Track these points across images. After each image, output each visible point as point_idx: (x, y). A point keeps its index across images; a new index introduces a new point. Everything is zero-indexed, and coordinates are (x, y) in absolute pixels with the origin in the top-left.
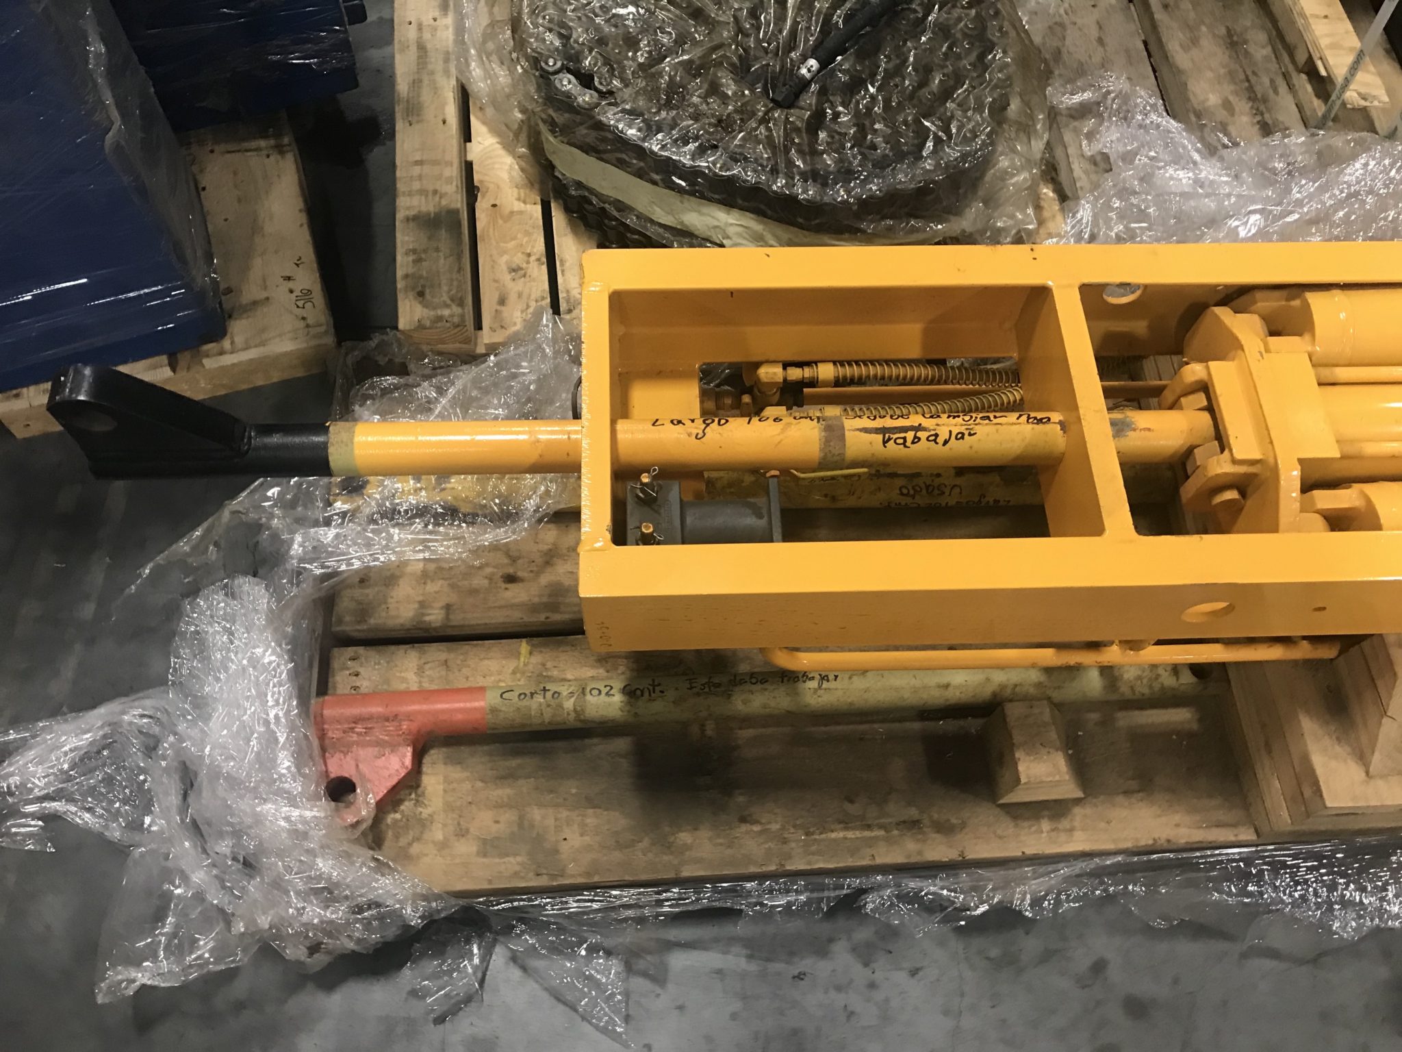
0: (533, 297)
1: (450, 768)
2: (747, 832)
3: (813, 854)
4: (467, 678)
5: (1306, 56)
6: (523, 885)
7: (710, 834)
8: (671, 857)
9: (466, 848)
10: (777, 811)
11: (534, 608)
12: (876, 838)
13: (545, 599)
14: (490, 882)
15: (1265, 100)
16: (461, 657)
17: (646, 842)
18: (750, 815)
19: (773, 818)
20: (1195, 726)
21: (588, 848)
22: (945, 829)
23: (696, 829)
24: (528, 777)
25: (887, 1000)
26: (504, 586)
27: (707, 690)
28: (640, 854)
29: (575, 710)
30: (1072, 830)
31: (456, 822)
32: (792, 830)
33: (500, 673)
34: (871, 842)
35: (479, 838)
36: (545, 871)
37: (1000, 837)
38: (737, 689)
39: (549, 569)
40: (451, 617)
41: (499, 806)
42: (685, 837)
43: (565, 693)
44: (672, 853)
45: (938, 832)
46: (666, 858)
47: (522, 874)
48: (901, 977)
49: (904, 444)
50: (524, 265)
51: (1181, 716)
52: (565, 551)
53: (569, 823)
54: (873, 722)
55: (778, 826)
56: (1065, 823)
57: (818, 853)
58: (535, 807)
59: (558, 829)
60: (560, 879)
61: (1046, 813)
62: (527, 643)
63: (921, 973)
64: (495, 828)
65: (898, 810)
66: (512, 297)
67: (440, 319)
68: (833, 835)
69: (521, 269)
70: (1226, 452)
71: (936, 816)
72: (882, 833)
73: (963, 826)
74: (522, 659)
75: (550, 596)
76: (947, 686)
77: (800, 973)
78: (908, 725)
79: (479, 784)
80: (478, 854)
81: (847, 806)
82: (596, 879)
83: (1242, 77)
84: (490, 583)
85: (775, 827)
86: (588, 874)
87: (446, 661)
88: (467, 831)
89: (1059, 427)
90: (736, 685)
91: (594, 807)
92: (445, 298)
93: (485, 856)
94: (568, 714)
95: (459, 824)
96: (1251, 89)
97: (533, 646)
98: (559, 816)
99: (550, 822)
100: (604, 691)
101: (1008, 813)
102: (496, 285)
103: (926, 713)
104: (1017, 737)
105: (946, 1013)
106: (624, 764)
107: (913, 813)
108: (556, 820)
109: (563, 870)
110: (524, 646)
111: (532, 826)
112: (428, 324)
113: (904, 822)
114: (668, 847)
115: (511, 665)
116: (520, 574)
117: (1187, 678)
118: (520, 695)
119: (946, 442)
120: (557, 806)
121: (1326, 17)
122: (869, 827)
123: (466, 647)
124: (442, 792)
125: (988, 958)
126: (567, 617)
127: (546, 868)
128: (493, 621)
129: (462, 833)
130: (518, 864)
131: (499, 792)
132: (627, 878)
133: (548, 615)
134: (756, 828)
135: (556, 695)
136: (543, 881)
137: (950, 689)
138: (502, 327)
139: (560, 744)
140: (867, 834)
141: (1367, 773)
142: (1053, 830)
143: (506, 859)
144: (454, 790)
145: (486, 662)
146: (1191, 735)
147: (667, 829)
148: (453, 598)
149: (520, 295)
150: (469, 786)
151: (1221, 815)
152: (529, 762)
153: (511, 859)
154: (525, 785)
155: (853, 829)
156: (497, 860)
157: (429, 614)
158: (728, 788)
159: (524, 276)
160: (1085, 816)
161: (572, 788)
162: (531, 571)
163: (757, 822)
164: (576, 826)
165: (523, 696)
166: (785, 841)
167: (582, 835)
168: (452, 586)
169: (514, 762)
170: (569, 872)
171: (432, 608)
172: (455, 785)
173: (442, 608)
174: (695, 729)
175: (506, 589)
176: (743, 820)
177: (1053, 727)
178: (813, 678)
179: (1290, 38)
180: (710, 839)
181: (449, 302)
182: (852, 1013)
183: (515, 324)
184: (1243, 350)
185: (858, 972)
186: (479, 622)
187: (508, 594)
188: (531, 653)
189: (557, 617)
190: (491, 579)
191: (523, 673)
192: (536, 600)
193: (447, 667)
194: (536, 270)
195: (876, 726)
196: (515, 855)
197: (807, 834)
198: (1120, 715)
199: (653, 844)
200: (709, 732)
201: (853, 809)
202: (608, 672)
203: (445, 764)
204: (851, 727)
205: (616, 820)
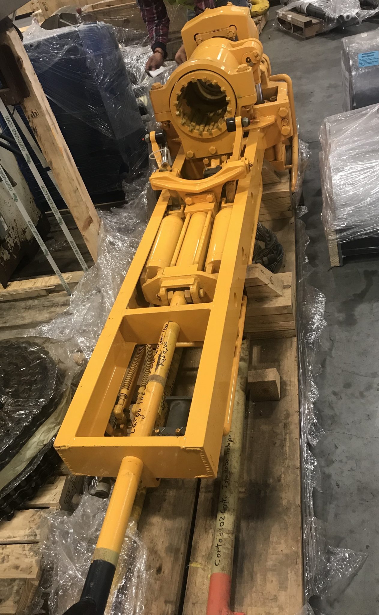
0: (21, 552)
1: (245, 603)
2: (284, 479)
3: (294, 457)
4: (203, 593)
5: (45, 291)
6: (301, 570)
7: (284, 493)
8: (292, 508)
9: (282, 597)
10: (277, 468)
11: (176, 559)
12: (289, 437)
13: (173, 555)
14: (299, 585)
15: (54, 304)
16: (192, 596)
17: (285, 517)
18: (278, 478)
19: (279, 470)
20: (259, 347)
21: (286, 541)
22: (288, 416)
23: (282, 498)
24: (253, 566)
25: (347, 457)
26: (162, 574)
27: (228, 481)
28: (291, 520)
29: (228, 534)
30: (290, 381)
31: (271, 601)
32: (285, 464)
33: (203, 577)
34: (291, 439)
35: (279, 590)
36: (295, 560)
37: (292, 400)
38: (229, 470)
39: (159, 552)
40: (172, 600)
41: (265, 580)
42: (284, 502)
43: (220, 537)
44: (290, 508)
45: (288, 418)
46: (292, 510)
47: (296, 570)
48: (338, 451)
49: (164, 360)
50: (3, 555)
51: (255, 350)
52: (152, 545)
53: (274, 549)
54: (246, 434)
55: (283, 468)
56: (288, 383)
57: (294, 455)
58: (267, 563)
59: (277, 554)
60: (299, 554)
61: (284, 387)
62: (192, 563)
63: (337, 445)
64: (275, 583)
65: (280, 429)
66: (17, 562)
67: (18, 592)
68: (287, 450)
69: (4, 557)
70: (190, 286)
71: (283, 418)
72: (288, 435)
73: (287, 410)
74: (199, 566)
75: (171, 552)
76: (238, 403)
77: (337, 485)
78: (249, 423)
79: (254, 589)
80: (285, 591)
81: (277, 445)
82: (299, 538)
83: (43, 308)
84: (159, 580)
85: (283, 470)
86: (297, 541)
87: (193, 603)
88: (275, 596)
89: (170, 323)
90: (228, 470)
91: (269, 537)
92: (7, 589)
93: (287, 588)
94: (229, 537)
95: (271, 600)
96: (48, 307)
97: (193, 561)
98: (272, 553)
99: (274, 557)
100: (222, 520)
101: (283, 397)
102: (7, 570)
103: (246, 417)
104: (260, 380)
105: (351, 439)
106: (252, 524)
107: (281, 425)
108: (273, 554)
109: (295, 552)
110: (193, 565)
111: (275, 565)
112: (18, 598)
113: (284, 428)
114: (288, 509)
115: (200, 571)
116: (158, 565)
117: (245, 341)
118: (218, 557)
119: (167, 349)
120: (267, 553)
121: (35, 283)
122: (285, 439)
123: (188, 593)
124: (256, 608)
125: (332, 424)
126: (183, 545)
127: (294, 559)
128: (178, 579)
129: (275, 599)
130: (291, 572)
131: (259, 579)
132: (300, 526)
133: (180, 553)
134: (283, 476)
135: (221, 541)
136: (300, 561)
137: (239, 402)
138: (31, 568)
139: (240, 551)
140: (288, 440)
141: (282, 296)
142: (290, 386)
143: (289, 578)
144: (255, 602)
145: (197, 584)
146: (262, 348)
147: (281, 508)
148: (162, 599)
149: (18, 558)
150: (255, 594)
151: (288, 345)
152: (247, 565)
153: (289, 575)
154: (256, 568)
155: (285, 443)
156: (289, 582)
157: (168, 612)
158: (266, 485)
159: (8, 556)
160: (286, 377)
161: (260, 547)
162: (158, 560)
163: (280, 476)
164: (276, 546)
165: (219, 556)
166: (289, 467)
167: (280, 543)
168: (156, 599)
169: (246, 572)
170: (296, 550)
171: (165, 610)
172: (253, 601)
173: (166, 605)
174: (241, 495)
175: (164, 572)
176: (279, 480)
177: (258, 371)
178: (229, 444)
179: (35, 295)
180: (286, 493)
181: (11, 587)
182: (351, 469)
183: (32, 561)
184: (160, 278)
185: (336, 465)
186: (177, 586)
187: (166, 572)
188: (197, 562)
189: (182, 550)
190: (157, 580)
191: (205, 566)
192: (172, 559)
193: (196, 603)
194: (8, 550)
195: (248, 433)
196: (287, 573)
197: (286, 459)
198: (253, 364)
199: (286, 515)
200: (243, 490)
201: (278, 443)
202: (211, 528)
203: (242, 606)
204: (248, 441)
205: (275, 529)
